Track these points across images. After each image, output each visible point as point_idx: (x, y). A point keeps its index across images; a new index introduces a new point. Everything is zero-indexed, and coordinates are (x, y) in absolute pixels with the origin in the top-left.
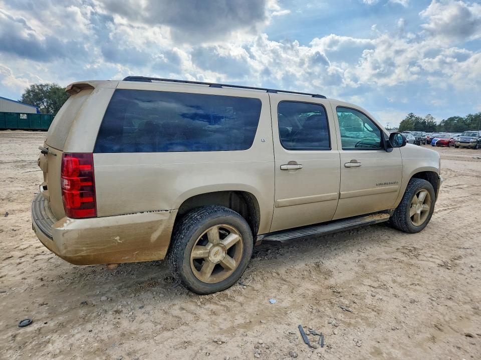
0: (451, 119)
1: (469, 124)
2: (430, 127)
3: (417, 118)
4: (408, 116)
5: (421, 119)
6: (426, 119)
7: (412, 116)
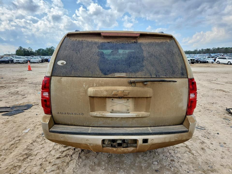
0: (40, 50)
1: (48, 52)
2: (31, 53)
3: (24, 49)
4: (19, 48)
5: (26, 50)
6: (29, 49)
7: (21, 48)
